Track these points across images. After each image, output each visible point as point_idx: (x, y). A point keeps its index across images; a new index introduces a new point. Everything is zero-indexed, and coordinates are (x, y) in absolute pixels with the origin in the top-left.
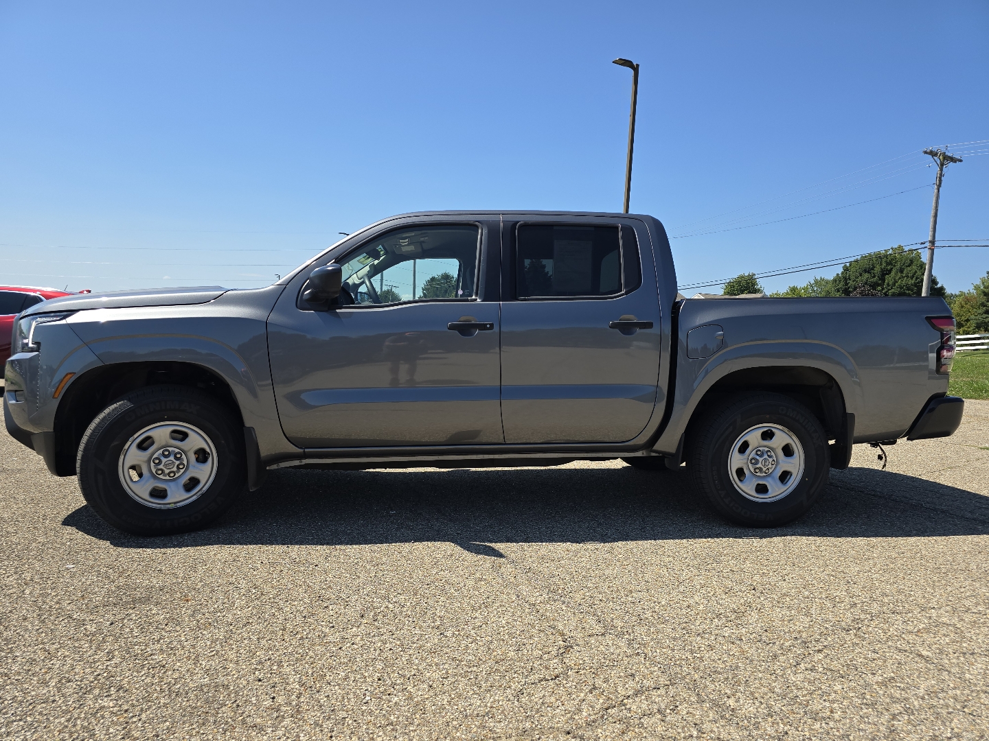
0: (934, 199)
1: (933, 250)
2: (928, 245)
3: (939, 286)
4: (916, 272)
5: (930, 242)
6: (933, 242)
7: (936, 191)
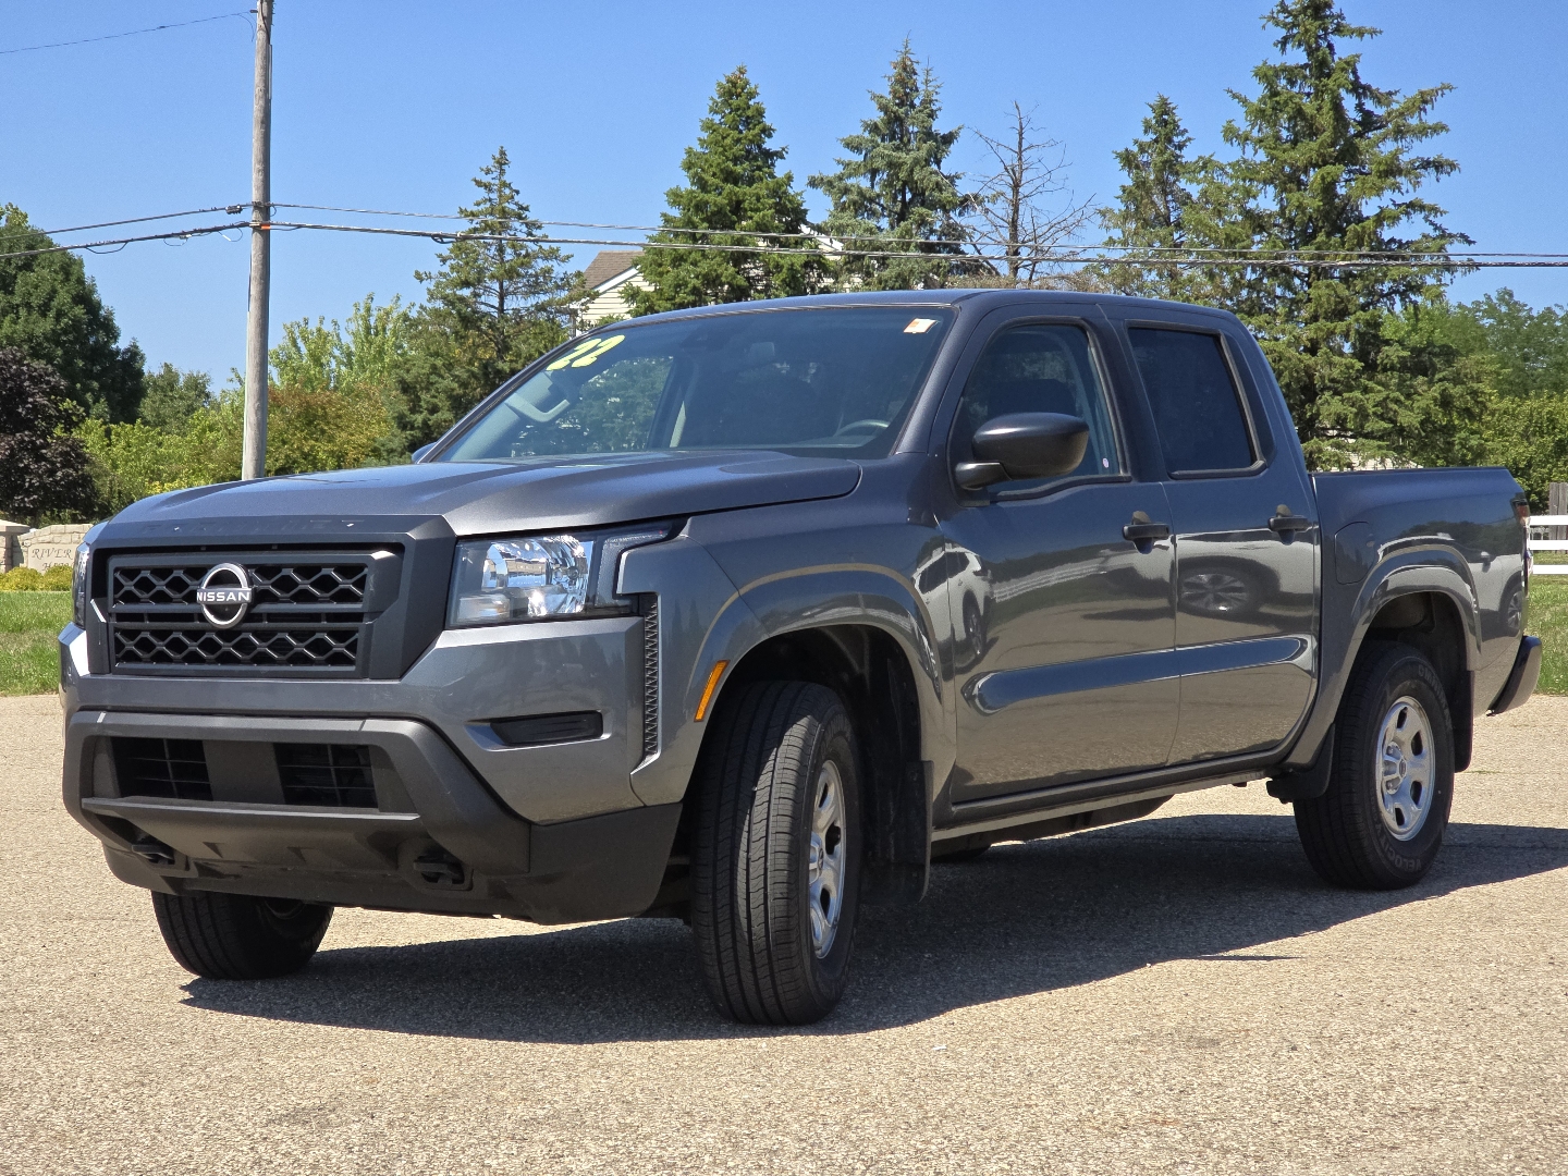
0: (258, 62)
1: (266, 235)
2: (250, 216)
3: (122, 344)
4: (53, 293)
5: (257, 206)
6: (264, 208)
7: (261, 35)
